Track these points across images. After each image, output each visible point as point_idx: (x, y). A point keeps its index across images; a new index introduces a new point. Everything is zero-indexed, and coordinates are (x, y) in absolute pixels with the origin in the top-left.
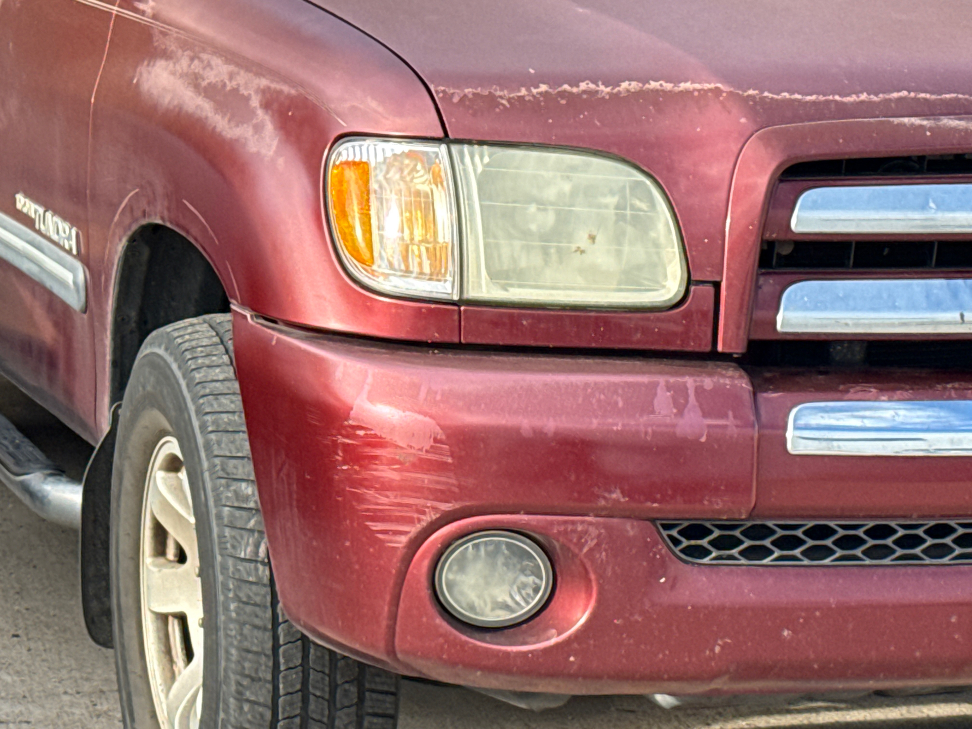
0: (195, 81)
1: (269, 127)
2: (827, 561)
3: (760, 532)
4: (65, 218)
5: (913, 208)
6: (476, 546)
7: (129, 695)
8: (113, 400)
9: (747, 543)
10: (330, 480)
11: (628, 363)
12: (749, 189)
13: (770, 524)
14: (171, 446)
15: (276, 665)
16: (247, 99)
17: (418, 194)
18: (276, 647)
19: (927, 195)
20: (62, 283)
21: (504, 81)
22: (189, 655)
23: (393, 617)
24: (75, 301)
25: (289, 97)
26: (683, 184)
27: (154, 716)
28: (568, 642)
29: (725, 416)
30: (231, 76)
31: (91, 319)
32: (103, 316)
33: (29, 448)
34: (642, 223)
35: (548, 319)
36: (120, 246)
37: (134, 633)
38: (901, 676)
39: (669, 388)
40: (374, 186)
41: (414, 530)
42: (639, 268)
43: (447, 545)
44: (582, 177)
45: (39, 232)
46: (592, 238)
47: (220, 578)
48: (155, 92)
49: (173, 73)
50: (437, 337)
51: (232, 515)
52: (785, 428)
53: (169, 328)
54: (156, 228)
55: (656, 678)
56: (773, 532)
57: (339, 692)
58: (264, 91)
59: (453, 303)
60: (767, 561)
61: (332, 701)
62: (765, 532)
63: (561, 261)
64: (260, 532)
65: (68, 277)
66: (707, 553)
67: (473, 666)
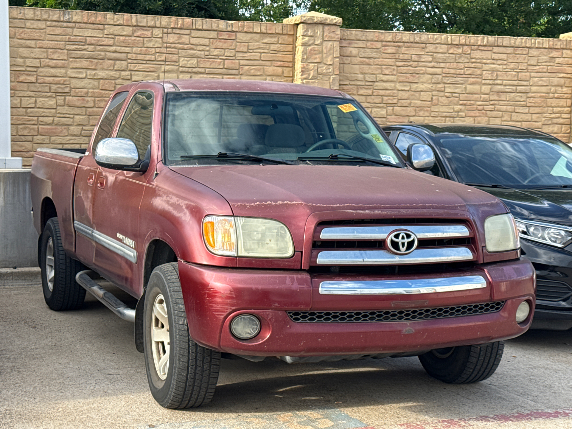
0: (168, 202)
1: (188, 213)
2: (330, 321)
3: (312, 314)
4: (131, 239)
5: (351, 233)
6: (241, 318)
7: (148, 364)
8: (144, 286)
9: (310, 317)
10: (204, 302)
11: (280, 272)
12: (310, 228)
13: (315, 312)
14: (161, 297)
15: (189, 352)
16: (182, 206)
17: (226, 229)
18: (189, 347)
19: (354, 229)
20: (130, 256)
21: (248, 201)
22: (164, 352)
23: (220, 337)
24: (134, 261)
25: (193, 206)
26: (293, 227)
27: (155, 369)
28: (264, 342)
29: (304, 285)
30: (178, 201)
31: (138, 265)
32: (142, 264)
33: (119, 301)
34: (283, 237)
35: (259, 261)
36: (147, 245)
37: (150, 347)
38: (349, 351)
39: (290, 277)
40: (215, 228)
41: (225, 314)
42: (282, 248)
43: (234, 318)
44: (268, 225)
45: (124, 243)
46: (270, 240)
47: (174, 329)
48: (157, 205)
49: (162, 200)
50: (231, 265)
51: (177, 313)
52: (319, 288)
53: (160, 266)
54: (157, 240)
55: (287, 352)
56: (316, 314)
57: (205, 359)
58: (186, 204)
59: (235, 257)
60: (314, 321)
61: (203, 361)
62: (314, 314)
63: (262, 246)
64: (185, 317)
65: (132, 254)
66: (300, 319)
67: (240, 349)
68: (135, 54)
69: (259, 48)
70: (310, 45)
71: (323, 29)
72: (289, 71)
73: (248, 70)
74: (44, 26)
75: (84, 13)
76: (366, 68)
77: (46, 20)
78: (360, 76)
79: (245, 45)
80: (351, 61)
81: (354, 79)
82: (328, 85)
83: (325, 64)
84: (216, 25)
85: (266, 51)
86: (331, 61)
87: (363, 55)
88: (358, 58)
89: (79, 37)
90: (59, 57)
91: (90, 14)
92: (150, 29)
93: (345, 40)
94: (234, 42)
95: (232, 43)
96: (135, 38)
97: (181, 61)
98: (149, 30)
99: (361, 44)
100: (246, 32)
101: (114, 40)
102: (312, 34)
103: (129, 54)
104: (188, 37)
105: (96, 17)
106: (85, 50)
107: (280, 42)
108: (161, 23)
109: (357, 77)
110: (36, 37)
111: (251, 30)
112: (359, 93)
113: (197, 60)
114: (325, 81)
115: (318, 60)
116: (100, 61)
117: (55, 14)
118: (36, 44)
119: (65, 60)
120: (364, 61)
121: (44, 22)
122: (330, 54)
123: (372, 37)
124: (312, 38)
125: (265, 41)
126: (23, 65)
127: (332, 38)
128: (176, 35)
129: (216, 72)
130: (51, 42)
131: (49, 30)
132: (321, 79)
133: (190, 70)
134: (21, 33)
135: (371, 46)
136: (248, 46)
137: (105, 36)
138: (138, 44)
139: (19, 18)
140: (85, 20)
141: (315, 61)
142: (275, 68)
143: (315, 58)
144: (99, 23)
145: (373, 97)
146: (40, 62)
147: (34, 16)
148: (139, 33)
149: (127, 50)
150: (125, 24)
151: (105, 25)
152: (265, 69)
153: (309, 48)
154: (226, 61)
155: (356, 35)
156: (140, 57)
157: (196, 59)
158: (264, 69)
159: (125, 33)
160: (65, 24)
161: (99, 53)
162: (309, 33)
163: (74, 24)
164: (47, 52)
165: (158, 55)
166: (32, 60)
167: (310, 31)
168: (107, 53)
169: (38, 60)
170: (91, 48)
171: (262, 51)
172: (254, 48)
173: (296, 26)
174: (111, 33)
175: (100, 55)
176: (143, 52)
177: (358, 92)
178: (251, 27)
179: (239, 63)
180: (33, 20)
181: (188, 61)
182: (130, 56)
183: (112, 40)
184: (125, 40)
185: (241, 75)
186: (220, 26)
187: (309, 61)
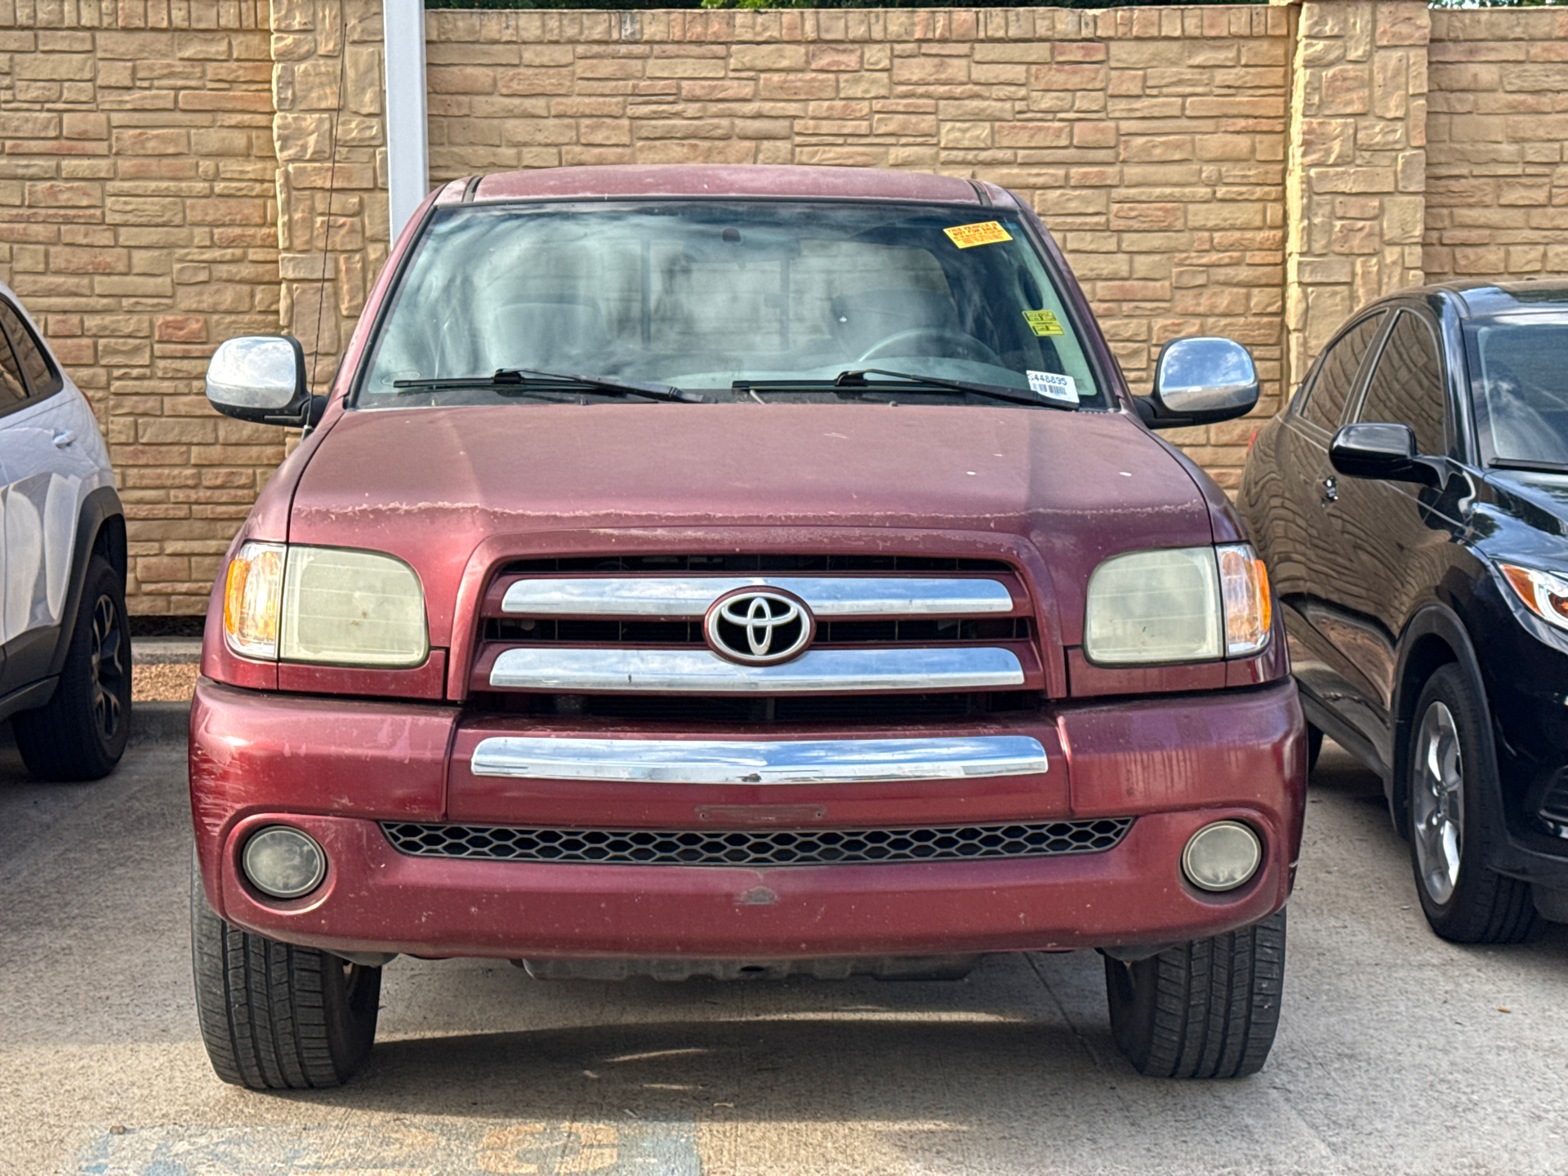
3: (457, 833)
9: (449, 841)
13: (464, 827)
23: (220, 888)
28: (320, 908)
39: (393, 723)
41: (223, 823)
50: (264, 685)
52: (472, 754)
56: (467, 833)
59: (272, 661)
60: (460, 855)
62: (462, 833)
66: (420, 847)
68: (813, 118)
69: (1180, 82)
70: (1330, 64)
71: (1374, 13)
72: (1273, 146)
73: (1145, 149)
74: (569, 58)
75: (672, 17)
76: (1527, 125)
77: (573, 42)
78: (1508, 149)
79: (1135, 77)
80: (1476, 103)
81: (1483, 159)
82: (1391, 178)
83: (1381, 118)
84: (1046, 23)
85: (1199, 90)
86: (1397, 107)
87: (1518, 83)
88: (1501, 95)
89: (662, 82)
90: (608, 138)
91: (689, 18)
92: (856, 46)
93: (1456, 41)
94: (1103, 70)
95: (1097, 71)
96: (814, 75)
97: (943, 131)
98: (852, 51)
99: (1509, 51)
100: (1138, 39)
101: (756, 85)
102: (1336, 31)
103: (797, 121)
104: (964, 62)
105: (706, 26)
106: (677, 115)
107: (1243, 62)
108: (885, 28)
109: (1495, 151)
110: (549, 89)
111: (1154, 32)
112: (1503, 201)
113: (992, 128)
114: (1379, 170)
115: (1356, 108)
116: (717, 143)
117: (597, 23)
118: (548, 108)
119: (624, 145)
120: (1522, 103)
121: (569, 47)
122: (1398, 88)
123: (1547, 29)
124: (1340, 43)
125: (1198, 60)
126: (514, 163)
127: (1403, 39)
128: (930, 60)
129: (1048, 160)
130: (587, 100)
131: (581, 68)
132: (1368, 163)
133: (970, 156)
134: (511, 80)
135: (1545, 56)
136: (1145, 78)
137: (732, 74)
138: (821, 90)
139: (504, 39)
140: (677, 34)
141: (1349, 110)
142: (1229, 137)
143: (1349, 103)
144: (713, 39)
145: (1551, 210)
146: (560, 154)
147: (544, 32)
148: (824, 61)
149: (792, 108)
150: (786, 38)
151: (732, 43)
152: (1198, 144)
153: (1328, 73)
154: (1078, 126)
155: (1492, 25)
156: (826, 127)
157: (987, 124)
158: (1193, 142)
159: (785, 63)
160: (623, 49)
161: (716, 121)
162: (1327, 28)
163: (647, 48)
164: (577, 127)
165: (880, 120)
166: (539, 149)
167: (1330, 23)
168: (738, 122)
169: (554, 150)
170: (692, 109)
171: (1189, 90)
172: (1164, 82)
173: (1295, 8)
174: (748, 65)
175: (718, 127)
176: (835, 113)
177: (1498, 197)
178: (1153, 24)
179: (1117, 129)
180: (541, 43)
181: (964, 131)
182: (798, 125)
183: (752, 83)
184: (785, 81)
185: (1124, 162)
186: (1060, 27)
187: (1327, 112)
